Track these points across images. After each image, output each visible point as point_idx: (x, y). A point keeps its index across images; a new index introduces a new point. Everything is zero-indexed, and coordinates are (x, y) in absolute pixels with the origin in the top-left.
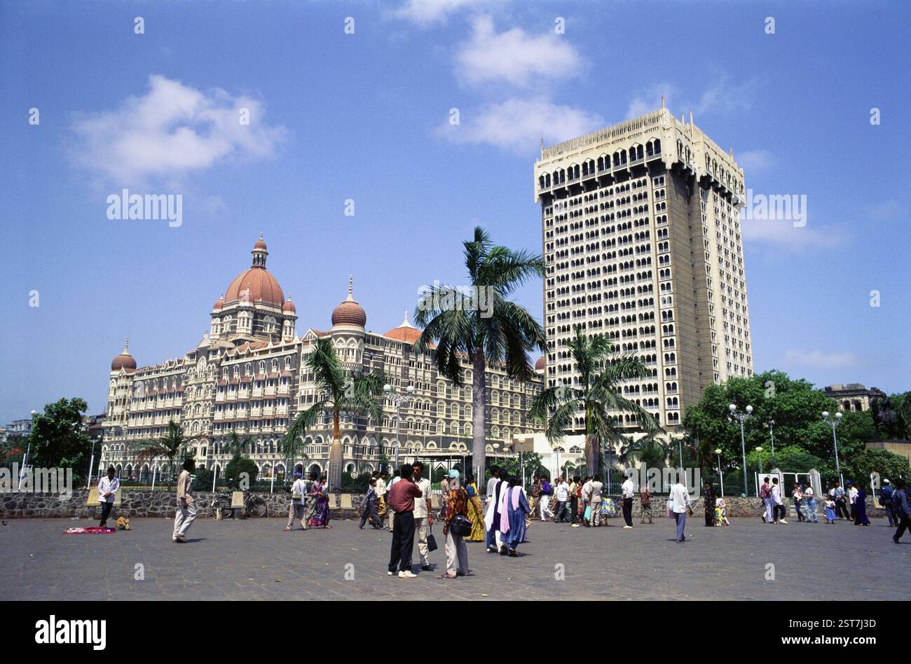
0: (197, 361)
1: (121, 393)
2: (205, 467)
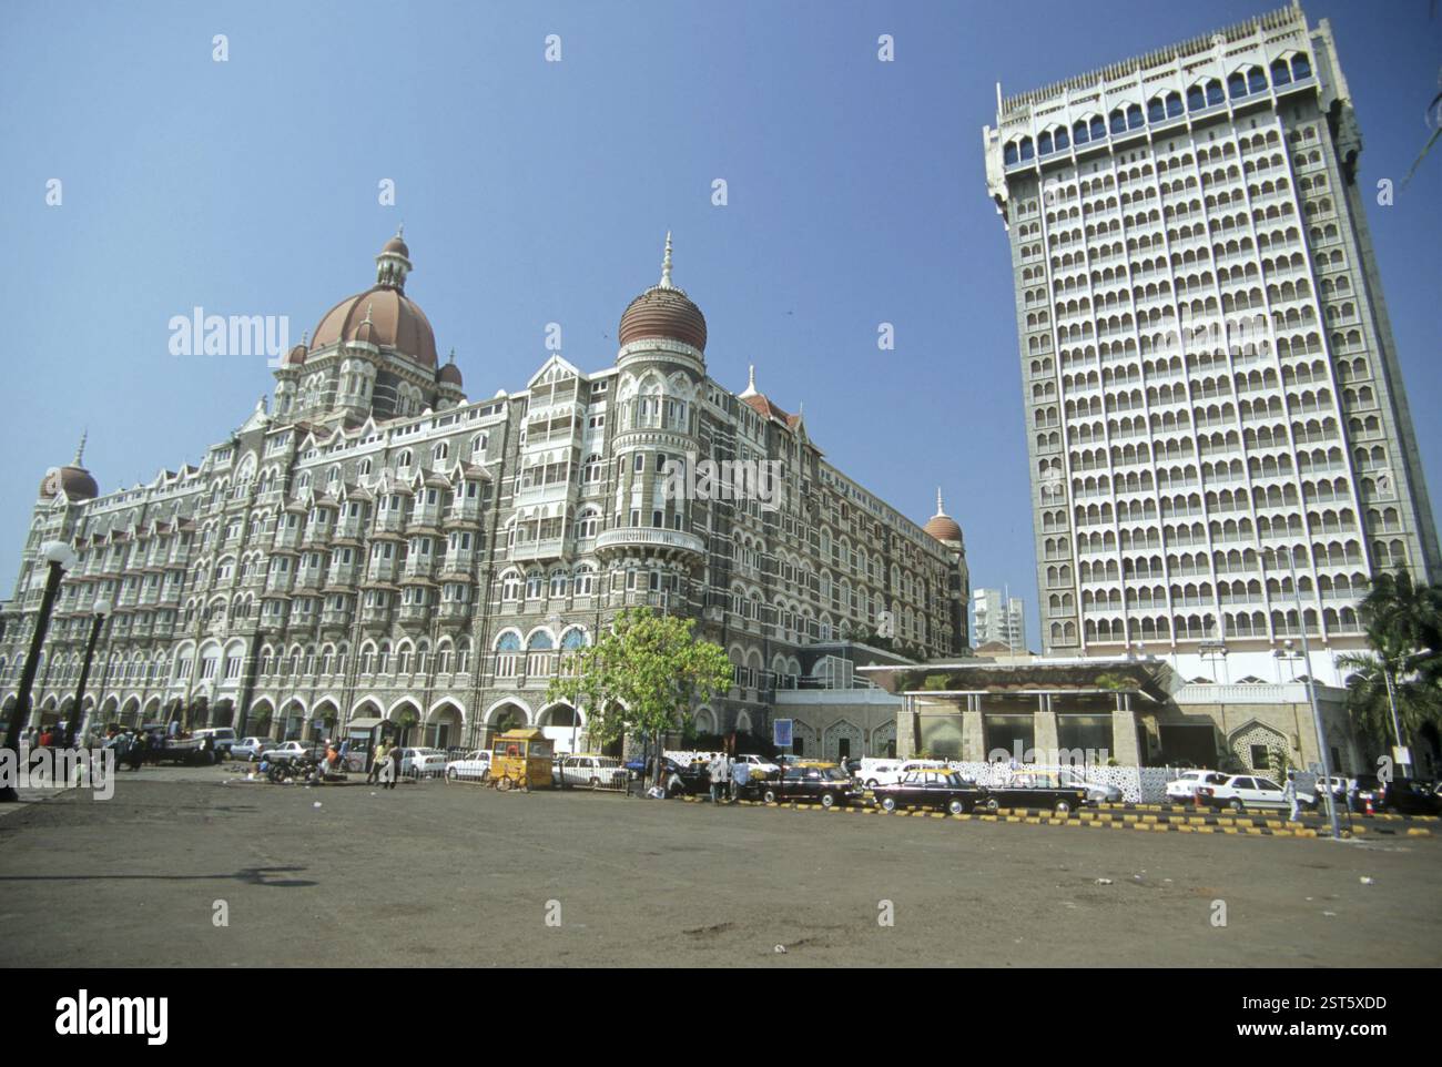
0: (235, 461)
2: (235, 705)
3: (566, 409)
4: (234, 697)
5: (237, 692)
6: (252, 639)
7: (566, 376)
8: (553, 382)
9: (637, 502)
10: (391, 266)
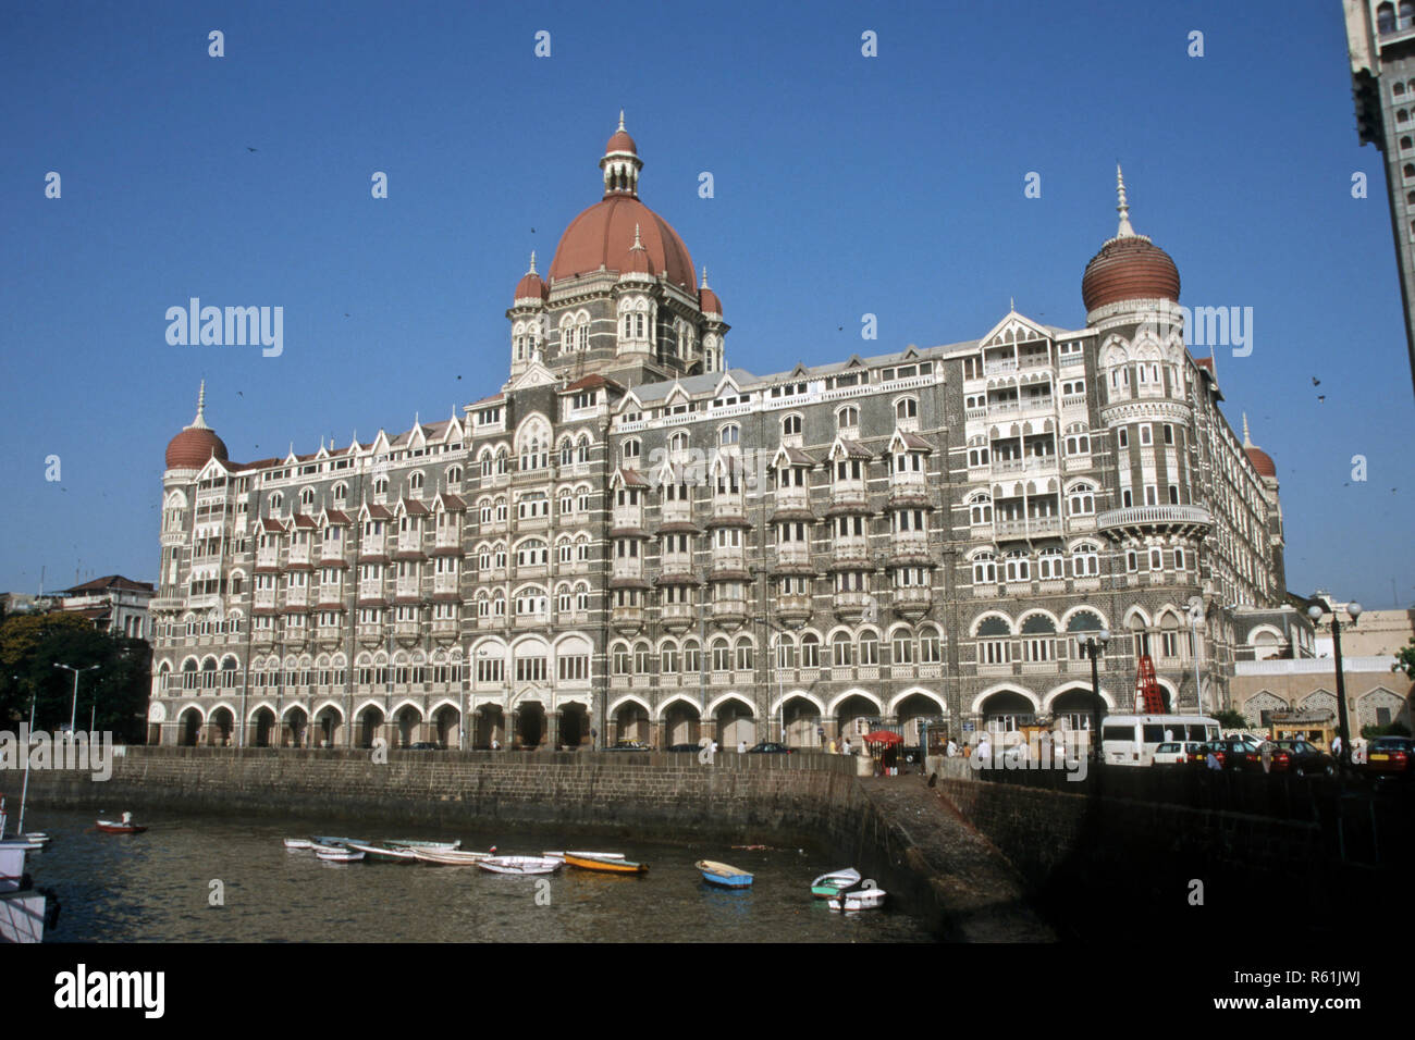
0: (512, 424)
1: (214, 527)
2: (589, 709)
3: (1039, 375)
4: (586, 700)
5: (590, 695)
6: (599, 634)
7: (1031, 336)
8: (1015, 344)
9: (1149, 475)
10: (624, 169)
